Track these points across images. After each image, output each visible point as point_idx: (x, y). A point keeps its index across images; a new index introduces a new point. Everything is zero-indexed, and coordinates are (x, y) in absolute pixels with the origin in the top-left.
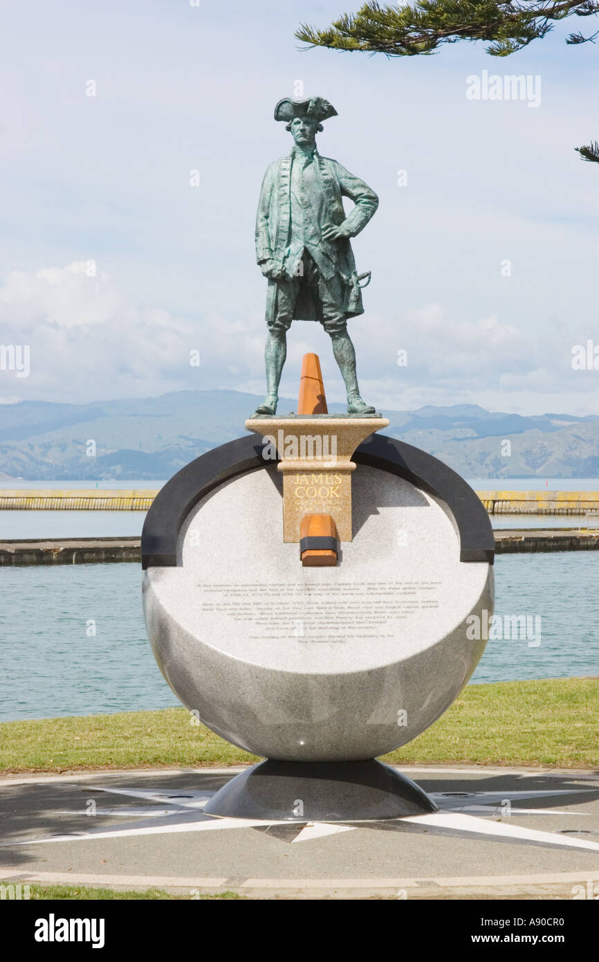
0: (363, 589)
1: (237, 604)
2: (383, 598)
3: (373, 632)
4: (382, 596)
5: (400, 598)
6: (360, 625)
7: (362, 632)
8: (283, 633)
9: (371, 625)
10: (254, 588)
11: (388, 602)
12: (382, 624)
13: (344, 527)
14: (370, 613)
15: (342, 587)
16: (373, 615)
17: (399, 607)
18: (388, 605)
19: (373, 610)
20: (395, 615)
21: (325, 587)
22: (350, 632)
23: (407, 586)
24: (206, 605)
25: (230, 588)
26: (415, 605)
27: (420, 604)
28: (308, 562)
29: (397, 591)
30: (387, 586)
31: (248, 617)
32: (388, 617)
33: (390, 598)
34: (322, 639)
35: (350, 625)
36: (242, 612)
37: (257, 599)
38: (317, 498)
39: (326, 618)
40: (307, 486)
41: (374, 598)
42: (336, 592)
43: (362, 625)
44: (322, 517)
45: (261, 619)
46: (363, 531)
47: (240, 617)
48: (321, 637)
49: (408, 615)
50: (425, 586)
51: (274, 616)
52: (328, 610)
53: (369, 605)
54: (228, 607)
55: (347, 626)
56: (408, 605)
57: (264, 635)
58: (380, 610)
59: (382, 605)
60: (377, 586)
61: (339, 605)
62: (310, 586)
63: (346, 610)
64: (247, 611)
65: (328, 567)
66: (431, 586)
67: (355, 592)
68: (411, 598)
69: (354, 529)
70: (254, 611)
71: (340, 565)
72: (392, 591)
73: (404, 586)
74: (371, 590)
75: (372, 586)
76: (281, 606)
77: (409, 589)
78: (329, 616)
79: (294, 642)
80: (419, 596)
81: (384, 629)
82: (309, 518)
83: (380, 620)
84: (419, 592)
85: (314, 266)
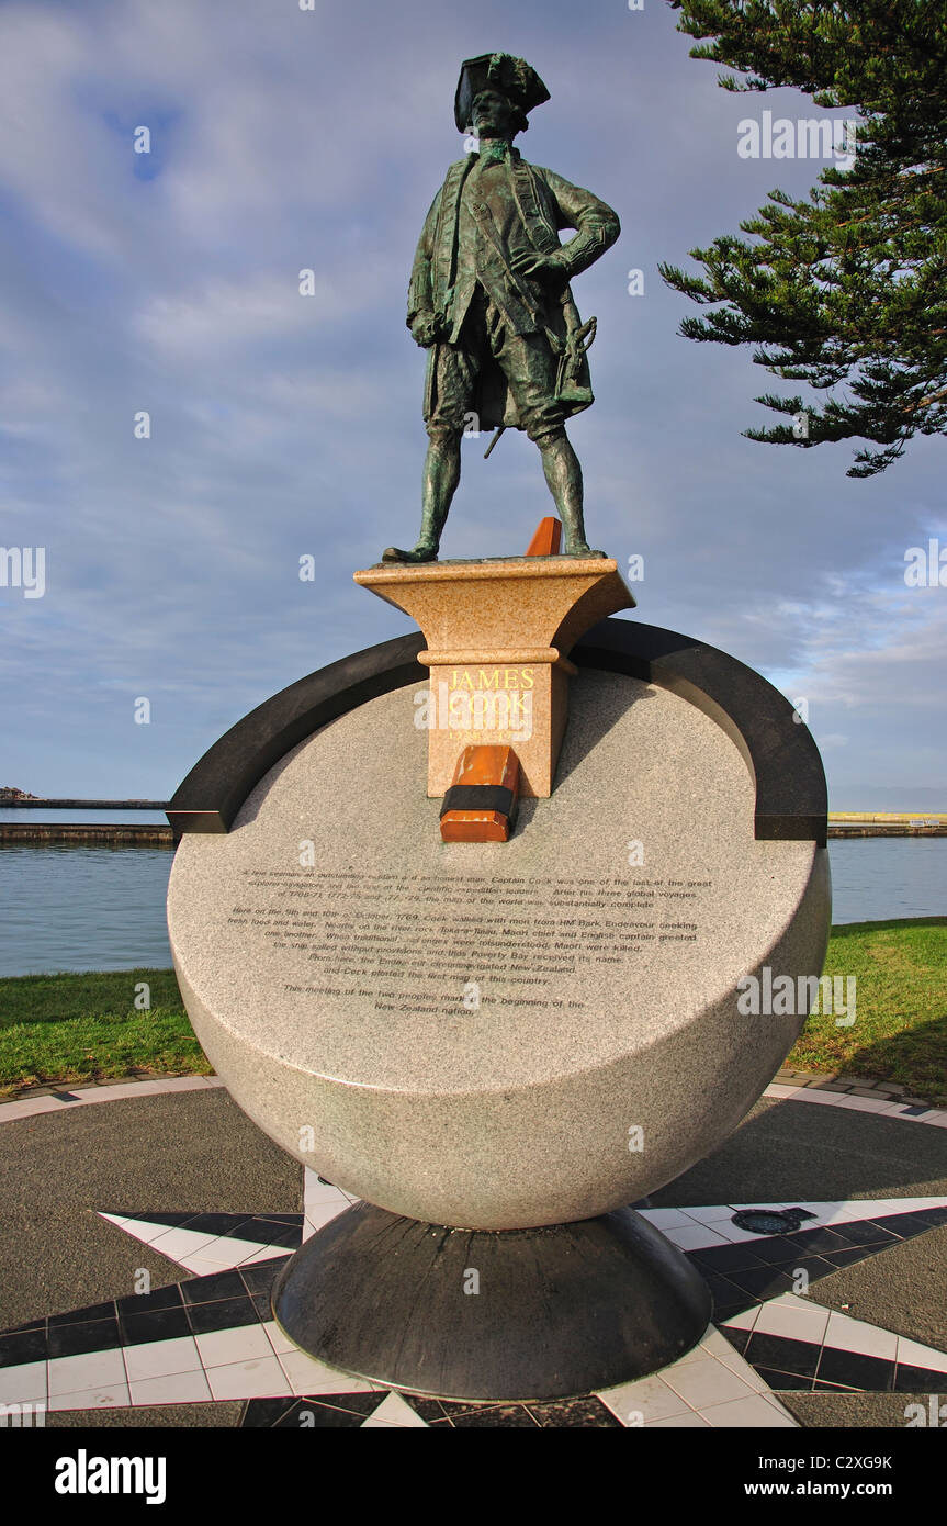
0: (546, 893)
1: (293, 912)
2: (582, 913)
3: (539, 992)
4: (581, 908)
5: (615, 915)
6: (515, 974)
7: (515, 990)
8: (349, 982)
9: (540, 975)
10: (336, 882)
11: (590, 924)
12: (565, 974)
13: (537, 774)
14: (546, 946)
15: (504, 887)
16: (553, 951)
17: (611, 936)
18: (589, 930)
19: (552, 941)
20: (597, 954)
21: (472, 885)
22: (488, 987)
23: (637, 889)
24: (237, 910)
25: (295, 880)
26: (644, 931)
27: (659, 931)
28: (450, 835)
29: (614, 899)
30: (595, 889)
31: (305, 940)
32: (582, 958)
33: (596, 914)
34: (427, 1004)
35: (496, 972)
36: (295, 930)
37: (332, 905)
39: (451, 953)
41: (563, 914)
42: (489, 896)
43: (523, 974)
44: (496, 750)
45: (324, 947)
46: (572, 780)
47: (287, 940)
48: (425, 996)
49: (626, 955)
50: (676, 889)
51: (352, 942)
52: (462, 936)
53: (548, 929)
54: (273, 918)
55: (487, 974)
56: (631, 931)
57: (315, 984)
58: (569, 941)
59: (576, 928)
60: (574, 887)
61: (487, 926)
62: (439, 882)
63: (500, 937)
64: (305, 930)
65: (490, 845)
66: (684, 892)
67: (529, 897)
68: (639, 915)
69: (557, 776)
70: (319, 931)
71: (516, 841)
72: (604, 899)
73: (632, 888)
74: (561, 896)
75: (566, 887)
76: (374, 921)
77: (641, 896)
78: (458, 948)
79: (366, 1007)
80: (658, 912)
81: (566, 988)
82: (471, 753)
83: (563, 964)
84: (660, 903)
85: (497, 315)
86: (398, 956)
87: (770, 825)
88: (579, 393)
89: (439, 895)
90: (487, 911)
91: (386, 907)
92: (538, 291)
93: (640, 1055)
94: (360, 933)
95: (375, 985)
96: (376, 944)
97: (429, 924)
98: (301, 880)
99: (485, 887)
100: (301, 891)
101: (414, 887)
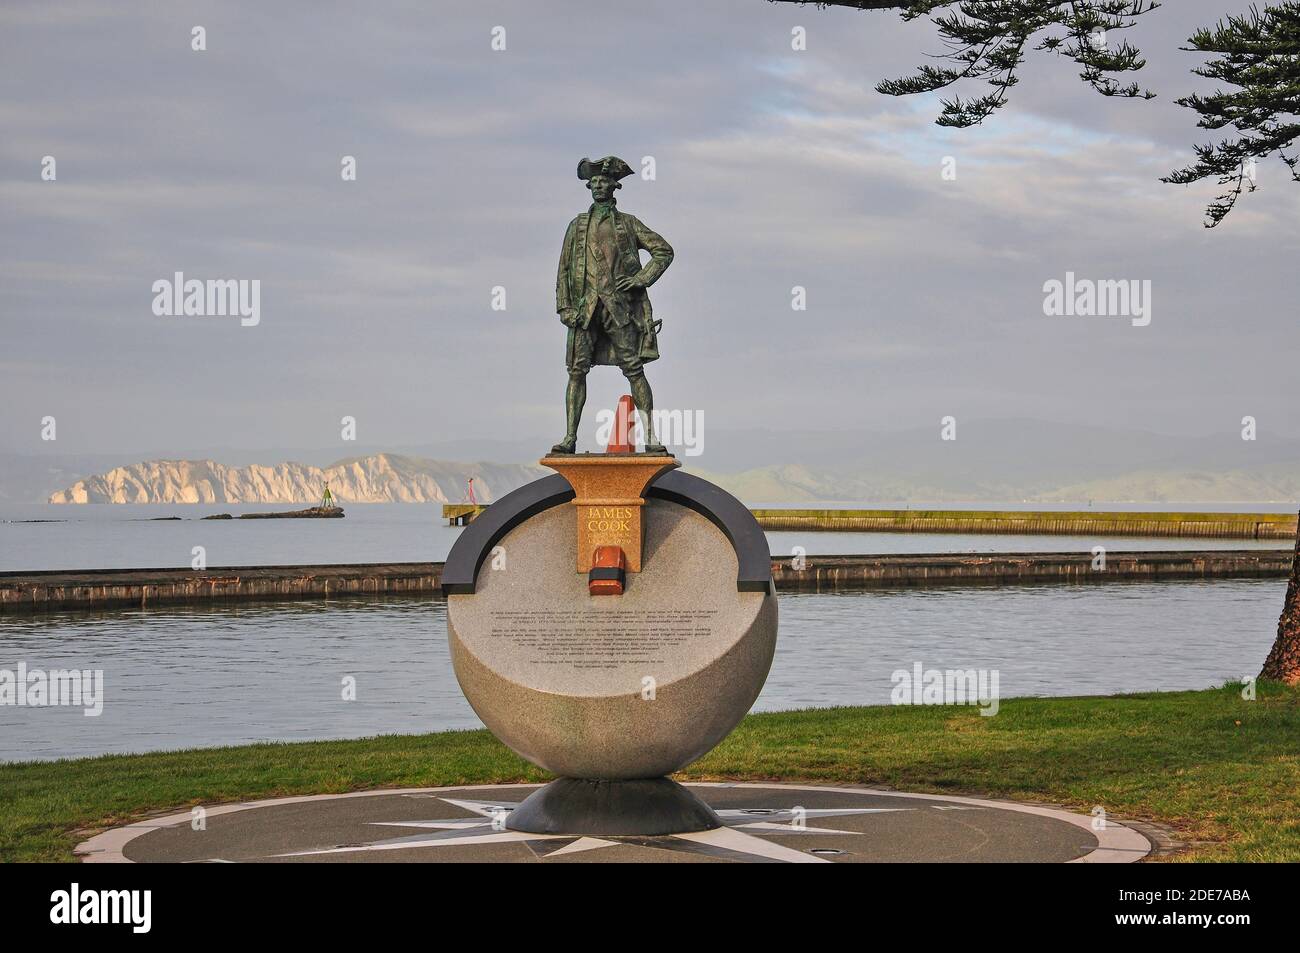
0: (644, 617)
1: (524, 630)
2: (660, 625)
3: (644, 657)
5: (675, 626)
6: (634, 651)
7: (634, 658)
8: (560, 658)
9: (644, 651)
10: (541, 616)
11: (664, 630)
12: (655, 650)
13: (633, 560)
14: (645, 640)
15: (623, 615)
16: (648, 641)
17: (674, 635)
18: (664, 632)
19: (649, 637)
20: (668, 642)
21: (608, 615)
22: (622, 657)
23: (685, 615)
24: (495, 631)
25: (520, 616)
26: (688, 632)
27: (694, 632)
28: (594, 592)
29: (674, 619)
30: (665, 615)
31: (533, 642)
32: (662, 644)
33: (667, 626)
34: (597, 664)
35: (624, 651)
36: (526, 638)
37: (542, 626)
38: (608, 531)
39: (603, 644)
40: (599, 521)
41: (652, 626)
42: (618, 620)
43: (638, 651)
44: (613, 549)
45: (543, 644)
46: (651, 563)
47: (524, 643)
48: (596, 662)
49: (681, 642)
50: (701, 614)
51: (556, 642)
52: (607, 637)
53: (645, 633)
54: (515, 633)
55: (621, 651)
56: (682, 632)
57: (544, 660)
58: (656, 637)
59: (658, 632)
60: (657, 614)
61: (618, 633)
62: (594, 614)
63: (624, 637)
64: (532, 638)
65: (614, 596)
66: (706, 615)
67: (636, 619)
68: (687, 626)
69: (644, 560)
70: (539, 637)
71: (626, 594)
72: (670, 619)
73: (682, 614)
74: (650, 619)
75: (652, 614)
76: (564, 633)
77: (686, 618)
78: (606, 642)
79: (570, 667)
80: (694, 624)
81: (656, 655)
82: (600, 550)
83: (654, 646)
84: (695, 621)
85: (608, 314)
86: (579, 646)
87: (744, 586)
88: (652, 353)
89: (593, 620)
90: (617, 626)
91: (568, 626)
92: (629, 298)
93: (688, 679)
94: (559, 637)
95: (573, 658)
96: (568, 642)
97: (592, 633)
98: (523, 615)
99: (616, 616)
100: (525, 620)
101: (581, 617)
